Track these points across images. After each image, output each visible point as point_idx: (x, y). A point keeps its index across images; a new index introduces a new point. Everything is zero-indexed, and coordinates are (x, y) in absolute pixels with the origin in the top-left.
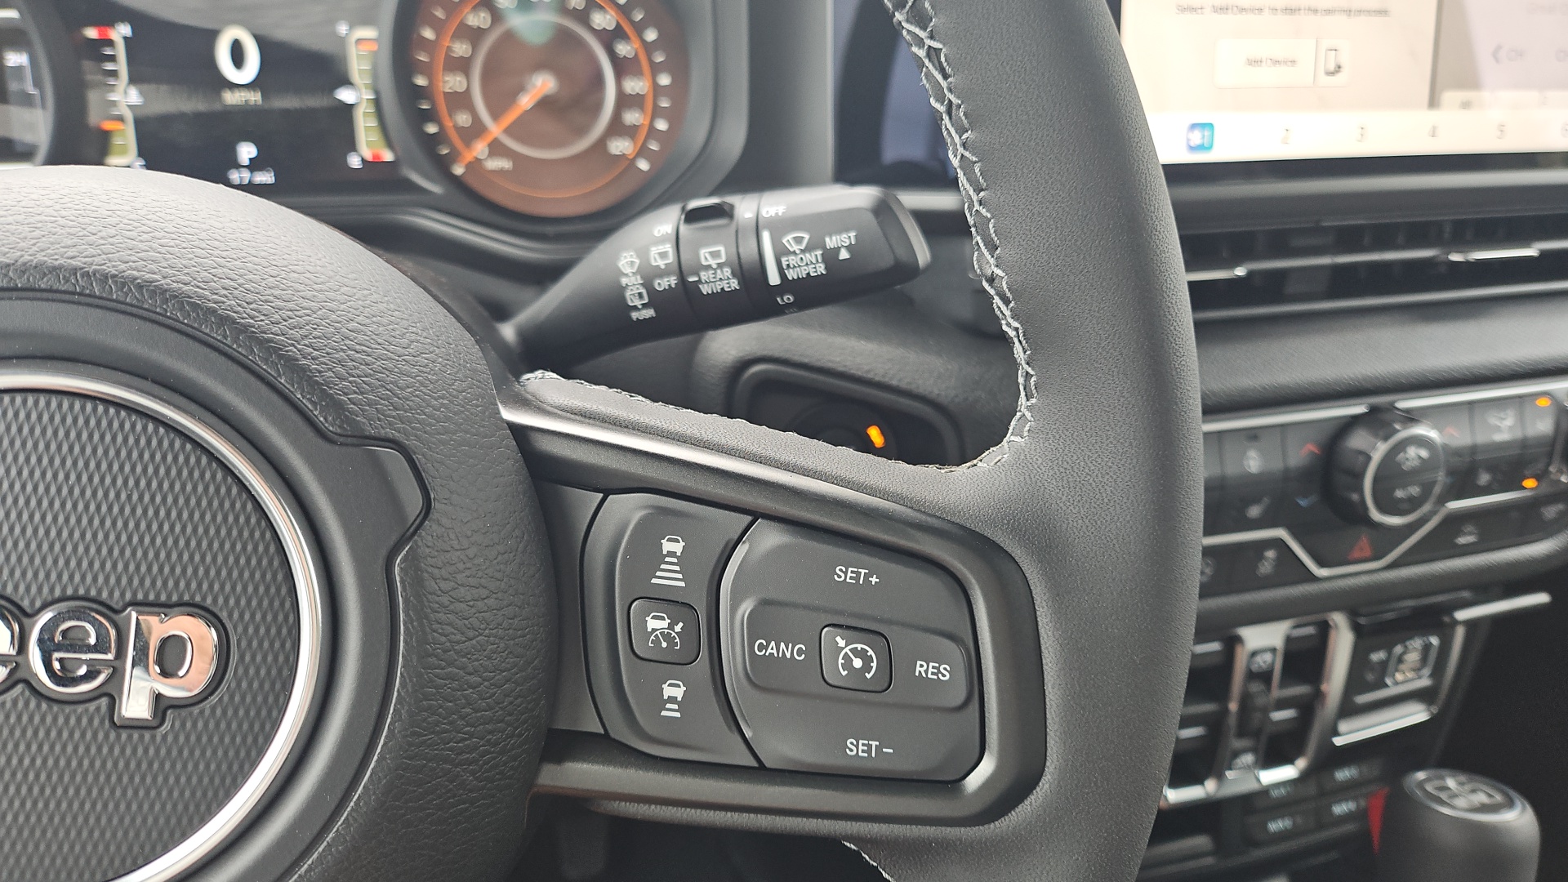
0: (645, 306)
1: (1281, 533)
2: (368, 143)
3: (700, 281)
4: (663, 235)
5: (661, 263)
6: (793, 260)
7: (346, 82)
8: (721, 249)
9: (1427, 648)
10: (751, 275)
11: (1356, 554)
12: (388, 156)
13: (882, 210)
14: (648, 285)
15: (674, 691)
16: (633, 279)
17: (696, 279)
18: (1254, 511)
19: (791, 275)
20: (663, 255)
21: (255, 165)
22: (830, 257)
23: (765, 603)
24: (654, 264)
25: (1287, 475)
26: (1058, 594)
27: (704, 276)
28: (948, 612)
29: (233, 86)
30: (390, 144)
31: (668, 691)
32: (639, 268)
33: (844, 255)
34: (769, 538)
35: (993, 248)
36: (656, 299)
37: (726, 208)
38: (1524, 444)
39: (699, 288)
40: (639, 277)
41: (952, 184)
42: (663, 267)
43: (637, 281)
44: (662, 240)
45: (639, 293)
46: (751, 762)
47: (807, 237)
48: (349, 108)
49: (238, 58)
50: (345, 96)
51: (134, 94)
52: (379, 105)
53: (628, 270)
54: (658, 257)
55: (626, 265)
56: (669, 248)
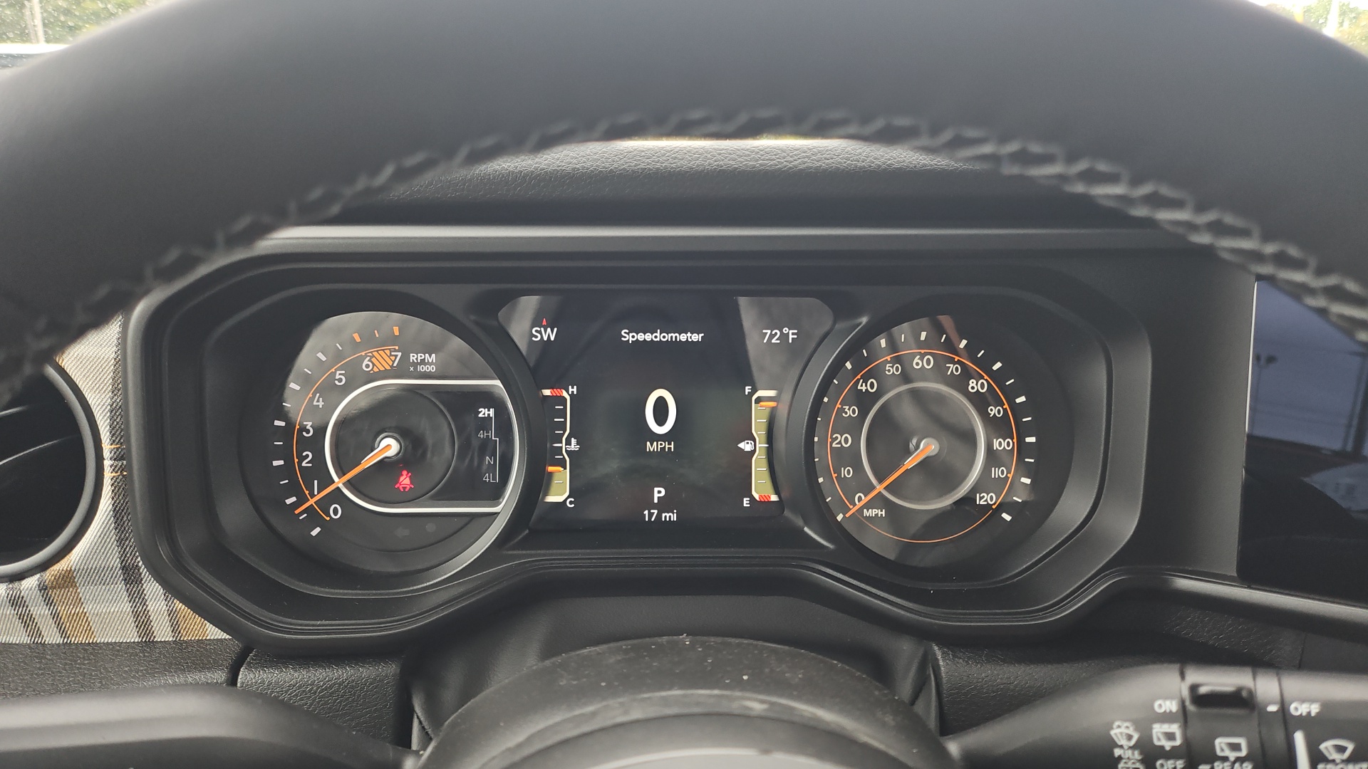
2: (760, 487)
4: (1166, 712)
5: (1168, 745)
7: (749, 436)
8: (1242, 741)
12: (774, 498)
14: (1148, 761)
16: (1129, 753)
17: (1209, 767)
20: (1170, 736)
21: (664, 505)
24: (1157, 743)
29: (655, 437)
37: (1244, 694)
40: (1136, 752)
42: (1168, 748)
43: (1133, 755)
44: (1168, 718)
47: (1350, 747)
48: (748, 457)
49: (661, 416)
50: (746, 446)
51: (574, 441)
52: (770, 452)
53: (1123, 742)
54: (1161, 737)
55: (1119, 735)
56: (1175, 728)
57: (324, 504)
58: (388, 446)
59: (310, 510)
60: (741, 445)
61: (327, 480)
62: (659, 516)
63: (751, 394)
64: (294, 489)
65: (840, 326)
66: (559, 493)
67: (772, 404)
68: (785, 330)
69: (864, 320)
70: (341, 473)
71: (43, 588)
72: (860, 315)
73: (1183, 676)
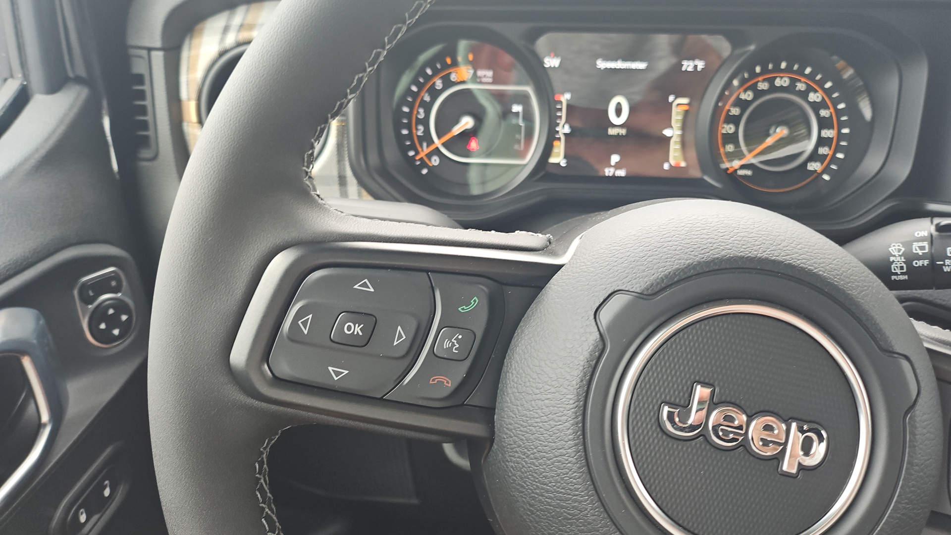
0: (902, 274)
2: (675, 157)
3: (944, 265)
4: (921, 237)
5: (920, 252)
7: (670, 126)
12: (683, 164)
14: (908, 262)
16: (898, 258)
17: (942, 263)
20: (922, 248)
21: (618, 166)
24: (915, 252)
27: (948, 261)
29: (614, 126)
30: (685, 159)
32: (903, 253)
36: (911, 270)
39: (943, 268)
40: (903, 258)
42: (921, 254)
43: (901, 259)
44: (922, 239)
45: (901, 267)
48: (669, 139)
49: (619, 112)
50: (667, 132)
51: (567, 128)
52: (682, 136)
53: (896, 253)
54: (917, 248)
55: (894, 250)
56: (926, 244)
57: (429, 156)
58: (467, 123)
59: (421, 159)
60: (665, 132)
61: (430, 142)
62: (614, 173)
63: (673, 101)
64: (413, 147)
65: (738, 52)
66: (558, 158)
67: (686, 107)
68: (697, 61)
69: (751, 48)
70: (439, 137)
72: (749, 44)
73: (932, 222)
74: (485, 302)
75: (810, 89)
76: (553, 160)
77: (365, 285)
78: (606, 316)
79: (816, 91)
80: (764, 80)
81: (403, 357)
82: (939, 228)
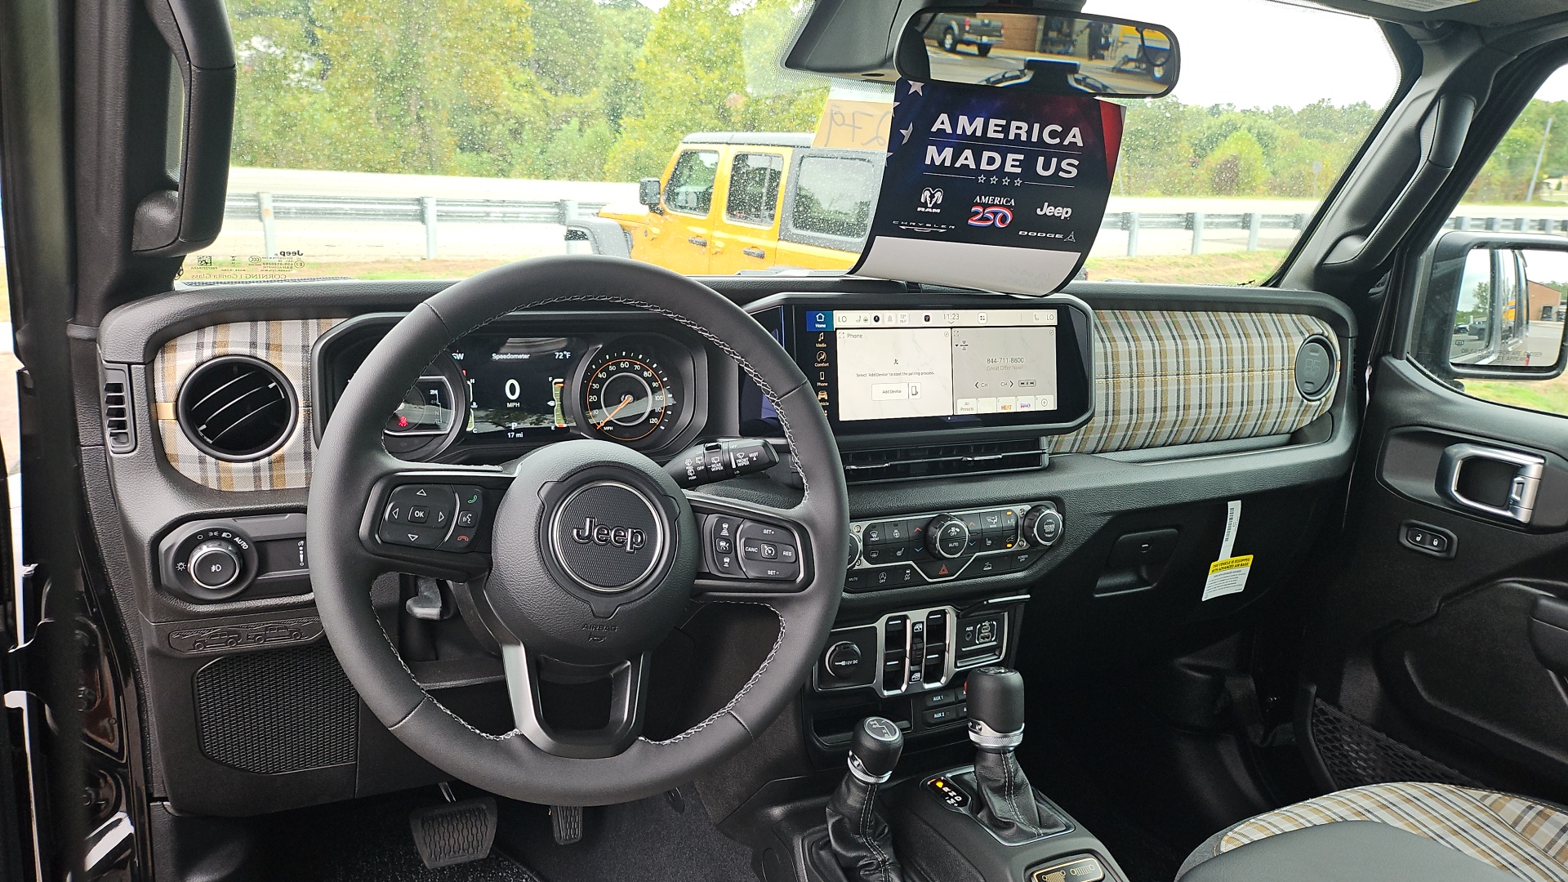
0: (693, 474)
1: (911, 562)
2: (558, 421)
6: (740, 461)
7: (552, 399)
8: (718, 458)
9: (992, 625)
10: (727, 465)
11: (941, 573)
12: (564, 425)
13: (765, 445)
14: (695, 468)
15: (727, 560)
17: (710, 467)
18: (899, 553)
19: (739, 465)
20: (700, 460)
22: (750, 460)
23: (747, 539)
24: (696, 462)
25: (909, 540)
26: (815, 535)
27: (713, 466)
28: (788, 539)
29: (511, 401)
30: (566, 422)
31: (725, 560)
32: (692, 464)
33: (755, 459)
34: (748, 524)
35: (797, 456)
36: (696, 473)
37: (719, 446)
38: (1003, 529)
39: (711, 470)
41: (783, 435)
42: (699, 463)
43: (691, 467)
44: (700, 455)
45: (692, 471)
46: (745, 577)
47: (743, 453)
48: (552, 408)
49: (513, 391)
50: (551, 403)
51: (474, 403)
52: (562, 405)
53: (689, 465)
54: (698, 460)
55: (687, 463)
56: (702, 457)
60: (549, 403)
62: (515, 435)
63: (552, 381)
65: (591, 348)
67: (562, 385)
68: (565, 353)
69: (601, 346)
71: (270, 463)
72: (600, 344)
74: (481, 497)
75: (643, 369)
76: (468, 429)
77: (422, 492)
78: (543, 493)
79: (648, 371)
80: (612, 365)
81: (443, 528)
82: (707, 449)
